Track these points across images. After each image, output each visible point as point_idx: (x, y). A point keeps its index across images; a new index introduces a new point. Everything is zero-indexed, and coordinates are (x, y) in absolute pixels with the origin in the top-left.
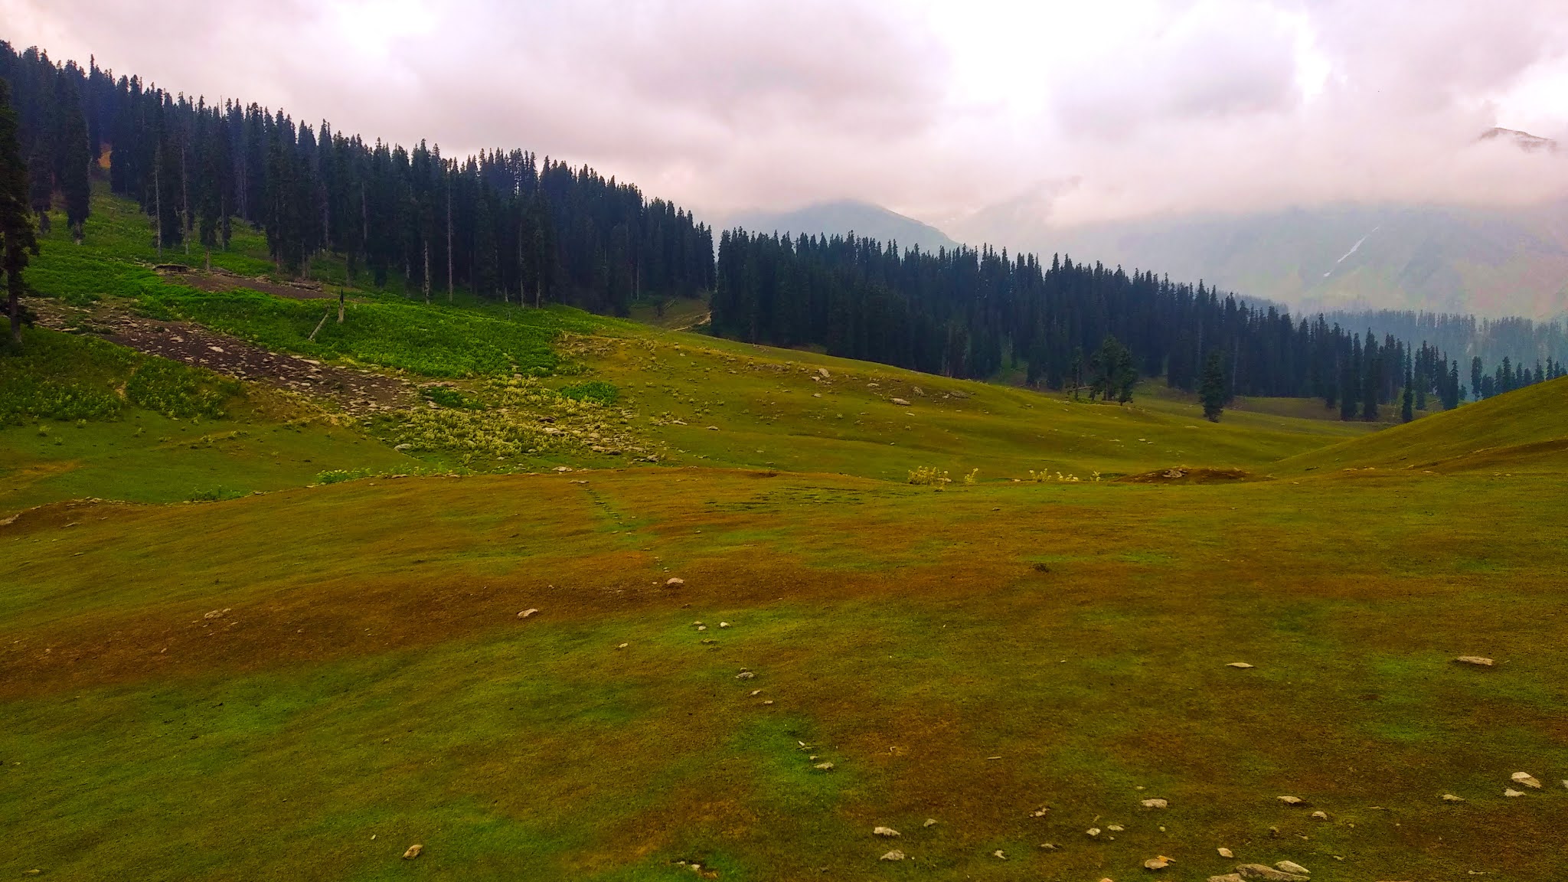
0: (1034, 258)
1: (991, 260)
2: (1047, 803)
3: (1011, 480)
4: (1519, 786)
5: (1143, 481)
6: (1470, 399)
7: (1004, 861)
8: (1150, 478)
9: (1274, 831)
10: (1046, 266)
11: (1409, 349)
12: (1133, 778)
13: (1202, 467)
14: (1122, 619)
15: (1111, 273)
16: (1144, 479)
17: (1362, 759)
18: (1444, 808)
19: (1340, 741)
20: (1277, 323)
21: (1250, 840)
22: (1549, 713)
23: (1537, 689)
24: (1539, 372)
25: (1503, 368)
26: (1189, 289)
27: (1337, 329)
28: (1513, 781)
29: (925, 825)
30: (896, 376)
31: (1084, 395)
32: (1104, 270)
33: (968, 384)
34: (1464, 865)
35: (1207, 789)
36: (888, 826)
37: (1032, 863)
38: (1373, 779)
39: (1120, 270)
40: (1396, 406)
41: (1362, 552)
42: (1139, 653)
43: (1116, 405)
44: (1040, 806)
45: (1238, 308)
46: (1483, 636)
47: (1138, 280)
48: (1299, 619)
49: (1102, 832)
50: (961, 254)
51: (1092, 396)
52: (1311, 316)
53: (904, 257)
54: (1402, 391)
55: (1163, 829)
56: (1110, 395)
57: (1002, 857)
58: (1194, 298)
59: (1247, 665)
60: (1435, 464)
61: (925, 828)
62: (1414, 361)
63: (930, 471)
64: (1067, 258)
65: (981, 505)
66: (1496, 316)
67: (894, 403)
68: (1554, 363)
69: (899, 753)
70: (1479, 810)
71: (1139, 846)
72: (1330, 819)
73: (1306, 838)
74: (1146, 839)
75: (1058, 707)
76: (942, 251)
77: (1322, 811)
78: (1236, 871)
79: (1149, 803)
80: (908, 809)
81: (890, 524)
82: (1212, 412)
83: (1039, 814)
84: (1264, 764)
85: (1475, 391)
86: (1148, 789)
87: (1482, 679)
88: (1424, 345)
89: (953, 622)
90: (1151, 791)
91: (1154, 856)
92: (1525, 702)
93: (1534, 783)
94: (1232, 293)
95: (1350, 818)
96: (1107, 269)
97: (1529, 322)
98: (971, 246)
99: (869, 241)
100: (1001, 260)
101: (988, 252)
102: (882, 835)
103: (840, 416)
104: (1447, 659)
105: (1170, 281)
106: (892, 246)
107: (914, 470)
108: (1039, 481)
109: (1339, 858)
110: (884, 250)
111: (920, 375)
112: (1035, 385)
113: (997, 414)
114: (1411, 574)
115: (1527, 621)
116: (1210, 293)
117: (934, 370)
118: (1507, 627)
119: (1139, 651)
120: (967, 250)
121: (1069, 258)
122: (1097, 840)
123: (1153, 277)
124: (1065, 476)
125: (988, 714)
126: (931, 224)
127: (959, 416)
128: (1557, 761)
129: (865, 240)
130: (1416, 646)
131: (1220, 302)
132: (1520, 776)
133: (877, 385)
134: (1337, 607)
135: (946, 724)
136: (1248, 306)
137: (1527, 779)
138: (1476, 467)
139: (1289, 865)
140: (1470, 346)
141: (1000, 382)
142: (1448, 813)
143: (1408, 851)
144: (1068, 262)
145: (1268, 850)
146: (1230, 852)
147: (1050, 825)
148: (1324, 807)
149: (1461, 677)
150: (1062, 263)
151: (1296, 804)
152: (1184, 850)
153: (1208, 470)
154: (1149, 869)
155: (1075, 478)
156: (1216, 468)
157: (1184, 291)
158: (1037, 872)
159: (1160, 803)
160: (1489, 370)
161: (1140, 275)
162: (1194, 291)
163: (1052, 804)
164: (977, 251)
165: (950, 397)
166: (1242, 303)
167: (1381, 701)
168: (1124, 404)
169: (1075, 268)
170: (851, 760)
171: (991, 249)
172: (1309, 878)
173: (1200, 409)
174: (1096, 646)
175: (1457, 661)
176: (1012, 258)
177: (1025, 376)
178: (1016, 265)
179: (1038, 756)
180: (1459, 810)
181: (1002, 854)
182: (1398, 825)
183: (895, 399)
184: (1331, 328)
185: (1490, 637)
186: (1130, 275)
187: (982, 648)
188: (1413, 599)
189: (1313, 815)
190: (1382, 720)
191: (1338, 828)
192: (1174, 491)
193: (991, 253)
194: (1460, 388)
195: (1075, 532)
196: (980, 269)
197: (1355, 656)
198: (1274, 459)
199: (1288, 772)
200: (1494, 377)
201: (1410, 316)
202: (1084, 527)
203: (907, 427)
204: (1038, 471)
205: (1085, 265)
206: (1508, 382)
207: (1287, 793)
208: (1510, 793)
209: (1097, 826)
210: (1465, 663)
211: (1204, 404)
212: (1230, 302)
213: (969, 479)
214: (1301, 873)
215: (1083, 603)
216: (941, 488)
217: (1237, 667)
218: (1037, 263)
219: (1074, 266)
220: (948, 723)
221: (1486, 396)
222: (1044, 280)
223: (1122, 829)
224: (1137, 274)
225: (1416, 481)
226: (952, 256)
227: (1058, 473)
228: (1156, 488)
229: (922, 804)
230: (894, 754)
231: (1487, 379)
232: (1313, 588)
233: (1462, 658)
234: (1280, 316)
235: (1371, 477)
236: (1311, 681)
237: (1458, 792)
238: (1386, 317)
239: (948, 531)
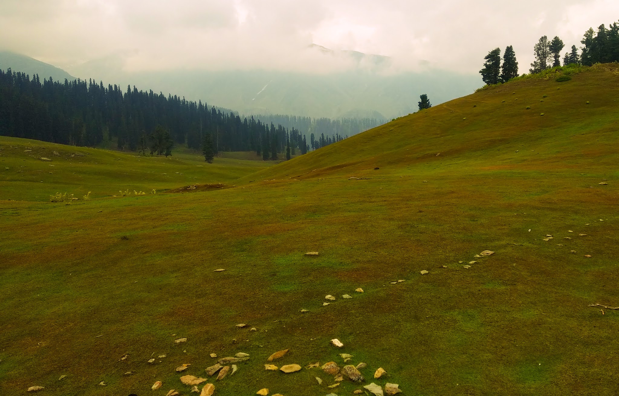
0: (118, 87)
1: (94, 87)
2: (127, 352)
3: (111, 196)
4: (328, 301)
5: (178, 192)
6: (311, 150)
7: (105, 386)
8: (181, 190)
9: (234, 341)
10: (124, 91)
11: (287, 130)
12: (170, 331)
13: (204, 184)
14: (165, 257)
15: (157, 95)
16: (178, 191)
17: (270, 301)
18: (302, 315)
19: (261, 296)
20: (234, 120)
21: (224, 347)
22: (338, 270)
23: (334, 261)
24: (334, 139)
25: (321, 137)
26: (195, 104)
27: (259, 122)
28: (326, 299)
29: (59, 379)
30: (43, 146)
31: (148, 152)
32: (154, 94)
33: (85, 149)
34: (309, 337)
35: (205, 328)
36: (37, 385)
37: (119, 384)
38: (274, 309)
39: (161, 94)
40: (284, 154)
41: (270, 215)
42: (172, 272)
43: (164, 157)
44: (124, 355)
45: (217, 113)
46: (315, 243)
47: (171, 99)
48: (245, 247)
49: (156, 359)
50: (77, 83)
51: (152, 153)
52: (249, 117)
53: (43, 84)
54: (286, 147)
55: (185, 351)
56: (161, 153)
57: (104, 384)
58: (197, 108)
59: (223, 270)
60: (299, 176)
61: (59, 381)
62: (289, 135)
63: (63, 194)
64: (135, 87)
65: (92, 210)
66: (318, 117)
67: (42, 160)
68: (339, 136)
69: (44, 345)
70: (314, 313)
71: (174, 362)
72: (258, 330)
73: (248, 341)
74: (177, 358)
75: (133, 304)
76: (66, 81)
77: (254, 327)
78: (218, 363)
79: (178, 341)
80: (50, 372)
81: (38, 225)
82: (209, 159)
83: (124, 358)
84: (230, 312)
85: (313, 147)
86: (178, 334)
87: (315, 261)
88: (293, 129)
89: (75, 272)
90: (179, 336)
91: (181, 365)
92: (330, 267)
93: (333, 298)
94: (214, 106)
95: (266, 328)
96: (155, 94)
97: (329, 120)
98: (82, 79)
99: (21, 74)
100: (100, 87)
101: (92, 83)
102: (33, 391)
103: (7, 168)
104: (302, 255)
105: (186, 100)
106: (36, 77)
107: (55, 194)
108: (124, 196)
109: (261, 346)
110: (31, 79)
111: (56, 145)
112: (122, 149)
113: (102, 164)
114: (288, 222)
115: (330, 235)
116: (205, 106)
117: (66, 142)
118: (323, 239)
119: (173, 271)
120: (81, 81)
121: (136, 87)
122: (154, 364)
123: (177, 98)
124: (138, 192)
125: (96, 315)
126: (59, 67)
127: (80, 165)
128: (341, 288)
129: (19, 73)
130: (291, 251)
131: (209, 110)
132: (328, 297)
133: (30, 151)
134: (261, 239)
135: (72, 324)
136: (222, 112)
137: (331, 297)
138: (313, 177)
139: (241, 354)
140: (310, 129)
141: (103, 147)
142: (303, 317)
143: (288, 336)
144: (136, 90)
145: (232, 350)
146: (215, 355)
147: (129, 363)
148: (255, 325)
149: (307, 261)
150: (132, 90)
151: (244, 327)
152: (195, 359)
153: (207, 185)
154: (178, 372)
155: (143, 193)
156: (211, 184)
157: (193, 105)
158: (123, 387)
159: (184, 340)
160: (317, 139)
161: (171, 97)
162: (197, 105)
163: (130, 352)
164: (86, 82)
165: (75, 156)
166: (219, 111)
167: (277, 276)
168: (167, 156)
169: (139, 92)
170: (13, 355)
171: (94, 81)
172: (249, 358)
173: (204, 158)
174: (153, 272)
175: (305, 255)
176: (106, 86)
177: (116, 145)
178: (108, 90)
179: (123, 330)
180: (307, 315)
181: (104, 383)
182: (284, 326)
183: (42, 158)
184: (257, 122)
185: (317, 244)
186: (167, 97)
187: (92, 282)
188: (290, 232)
189: (251, 330)
190: (278, 284)
191: (261, 333)
192: (190, 196)
193: (94, 83)
194: (307, 146)
195: (142, 219)
196: (88, 91)
197: (267, 259)
198: (237, 178)
199: (240, 313)
200: (319, 141)
201: (287, 117)
202: (146, 216)
203: (50, 172)
204: (123, 190)
205: (144, 91)
206: (324, 143)
207: (240, 323)
208: (325, 304)
209: (153, 358)
210: (309, 255)
211: (205, 155)
212: (214, 110)
213: (85, 197)
214: (246, 356)
215: (146, 252)
216: (69, 203)
217: (218, 271)
218: (119, 89)
219: (139, 91)
220: (73, 324)
221: (317, 148)
222: (124, 98)
223: (165, 356)
224: (170, 96)
225: (291, 184)
226: (72, 84)
227: (135, 191)
228: (182, 195)
229: (58, 369)
230: (40, 346)
231: (316, 142)
232: (251, 232)
233: (307, 253)
234: (235, 117)
235: (274, 183)
236: (250, 272)
237: (307, 308)
238: (278, 117)
239: (72, 225)
